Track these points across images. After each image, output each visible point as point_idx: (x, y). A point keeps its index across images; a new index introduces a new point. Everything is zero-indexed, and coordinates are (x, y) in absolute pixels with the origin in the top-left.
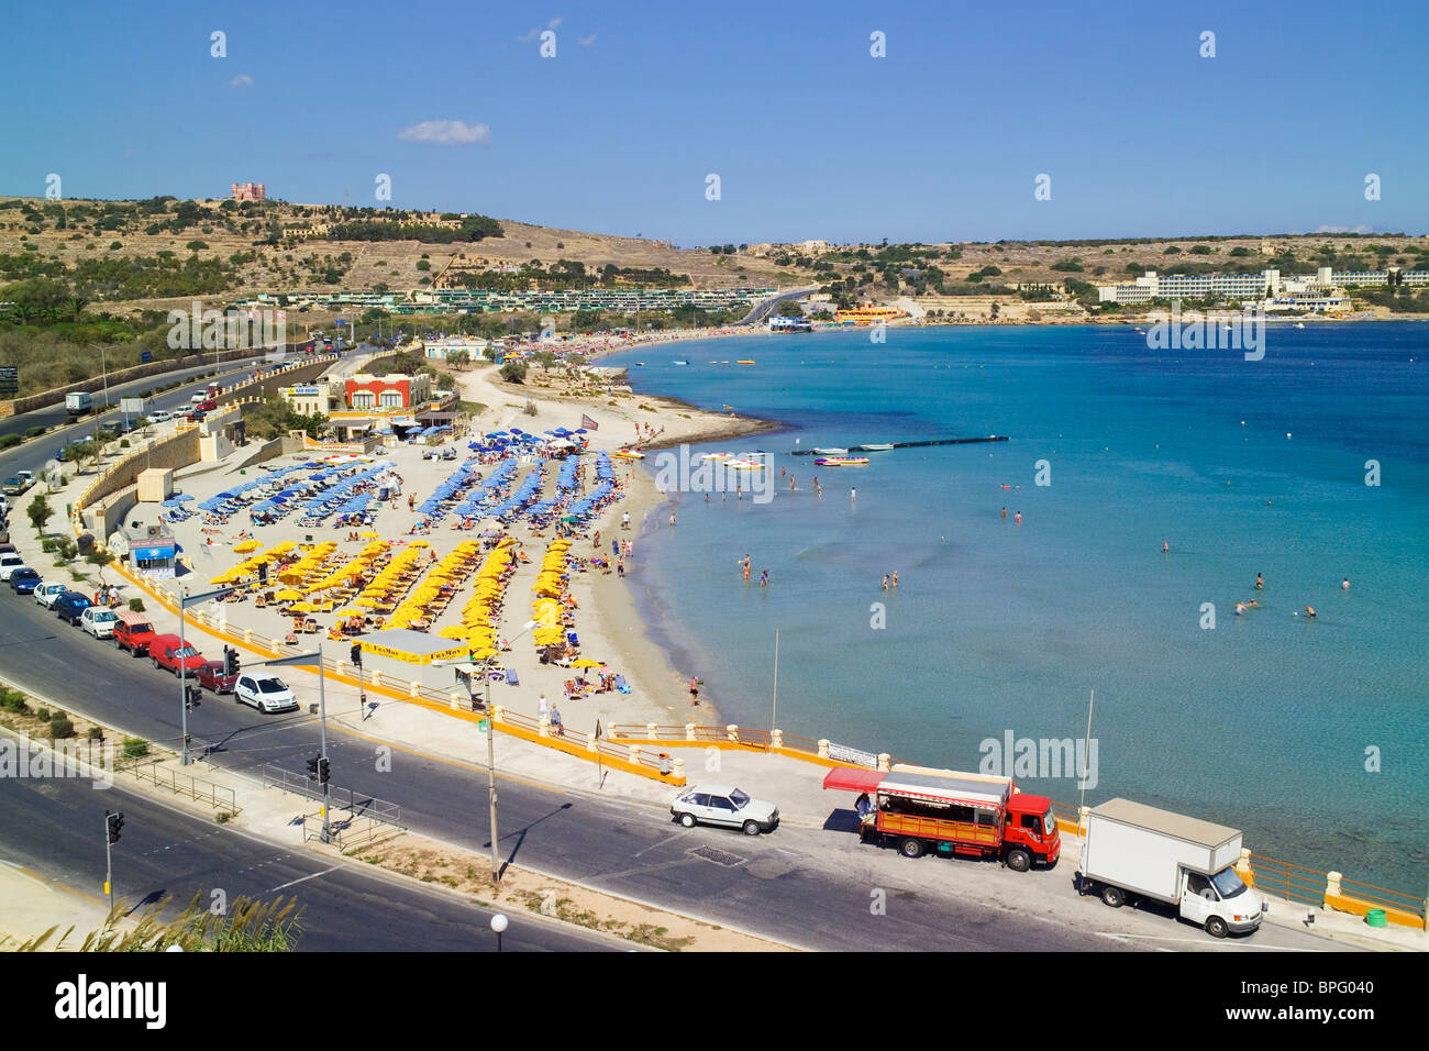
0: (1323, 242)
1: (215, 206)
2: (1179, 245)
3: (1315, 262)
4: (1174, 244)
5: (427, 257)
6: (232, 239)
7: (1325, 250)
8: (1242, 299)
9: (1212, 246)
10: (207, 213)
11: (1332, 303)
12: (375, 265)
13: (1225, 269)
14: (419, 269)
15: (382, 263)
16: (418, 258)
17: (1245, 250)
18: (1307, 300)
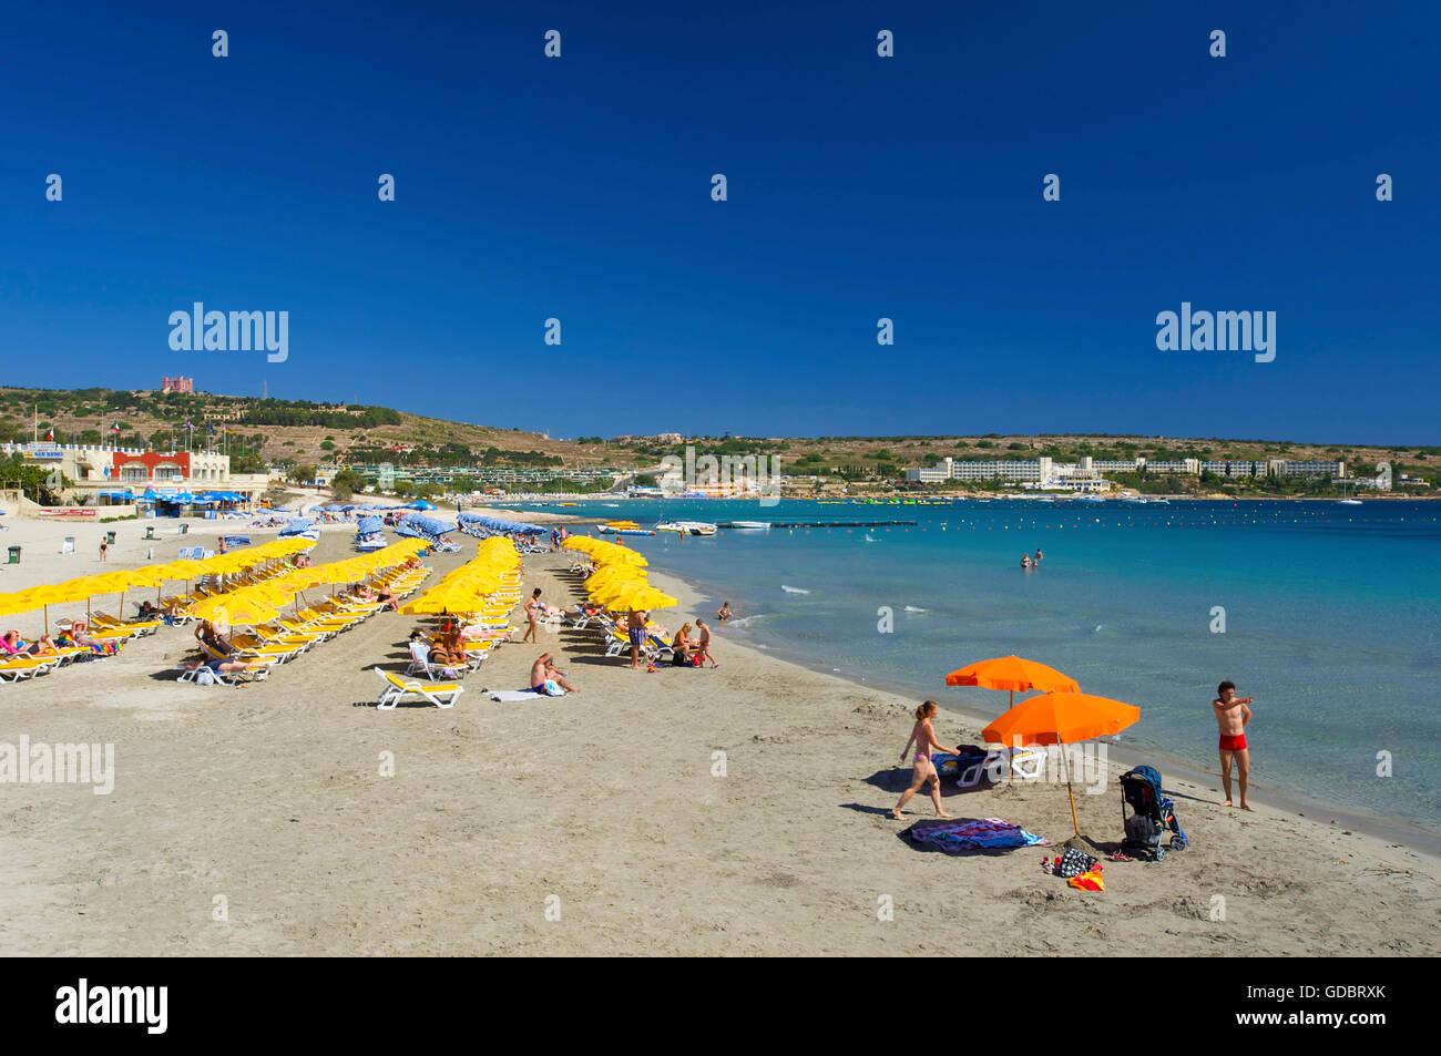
0: (1081, 440)
1: (145, 395)
2: (968, 441)
3: (1075, 455)
4: (963, 440)
5: (332, 439)
6: (154, 422)
7: (1083, 446)
8: (1022, 481)
9: (994, 442)
10: (135, 401)
11: (1095, 484)
12: (284, 445)
13: (1005, 458)
14: (324, 449)
15: (289, 443)
16: (322, 440)
17: (1020, 445)
18: (1074, 481)
